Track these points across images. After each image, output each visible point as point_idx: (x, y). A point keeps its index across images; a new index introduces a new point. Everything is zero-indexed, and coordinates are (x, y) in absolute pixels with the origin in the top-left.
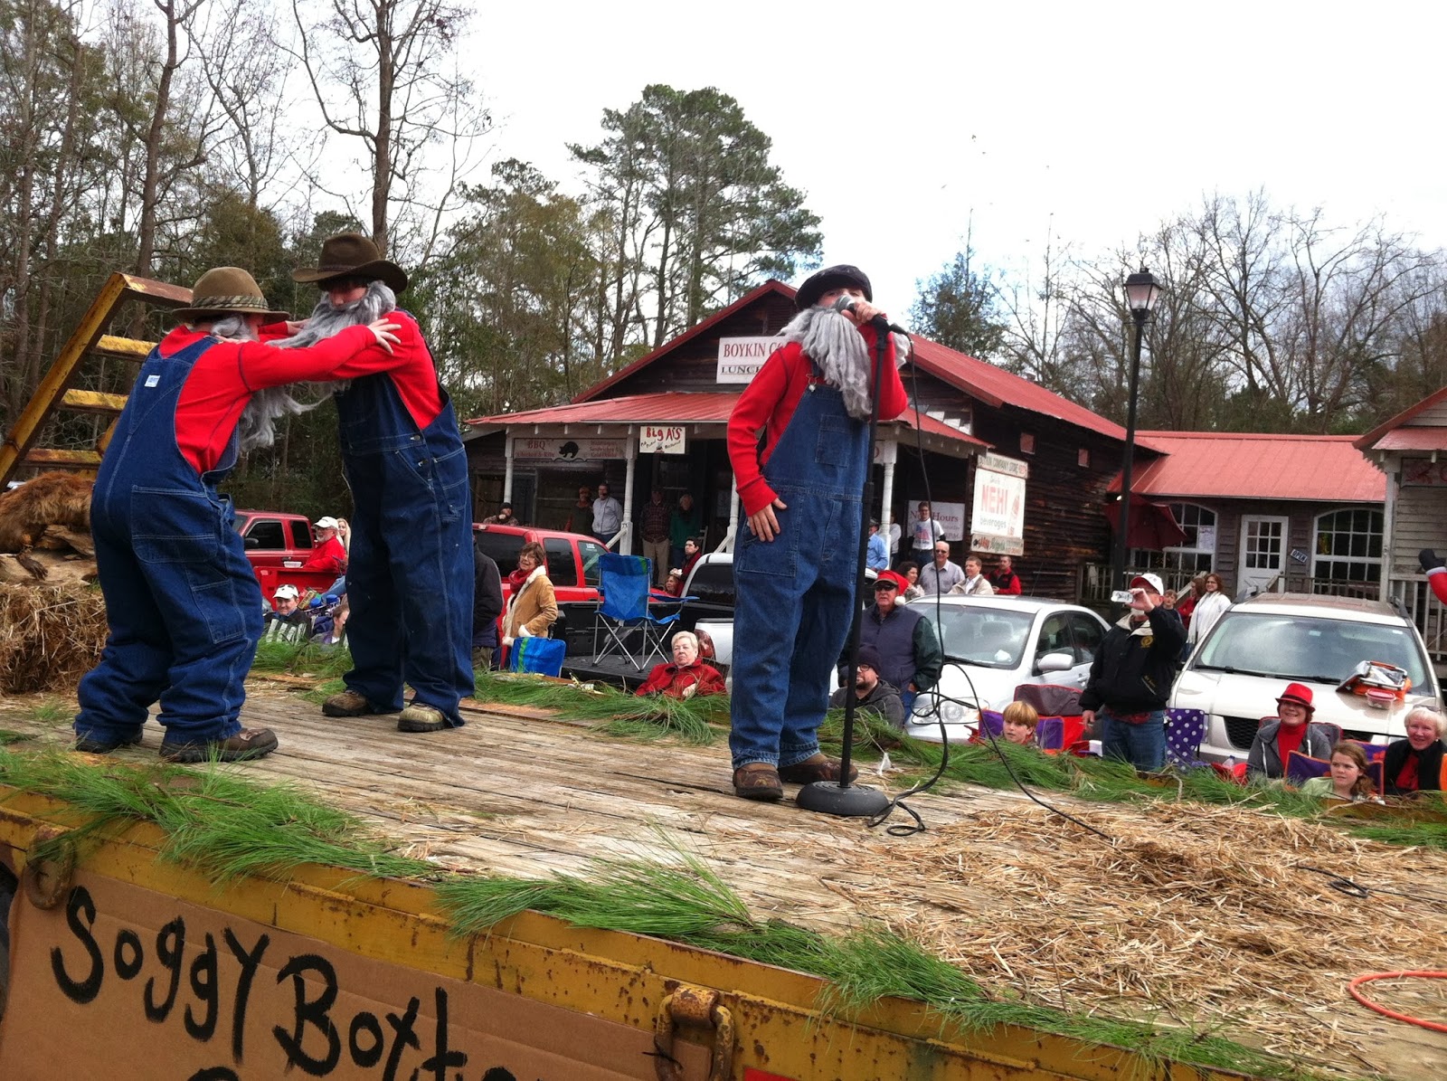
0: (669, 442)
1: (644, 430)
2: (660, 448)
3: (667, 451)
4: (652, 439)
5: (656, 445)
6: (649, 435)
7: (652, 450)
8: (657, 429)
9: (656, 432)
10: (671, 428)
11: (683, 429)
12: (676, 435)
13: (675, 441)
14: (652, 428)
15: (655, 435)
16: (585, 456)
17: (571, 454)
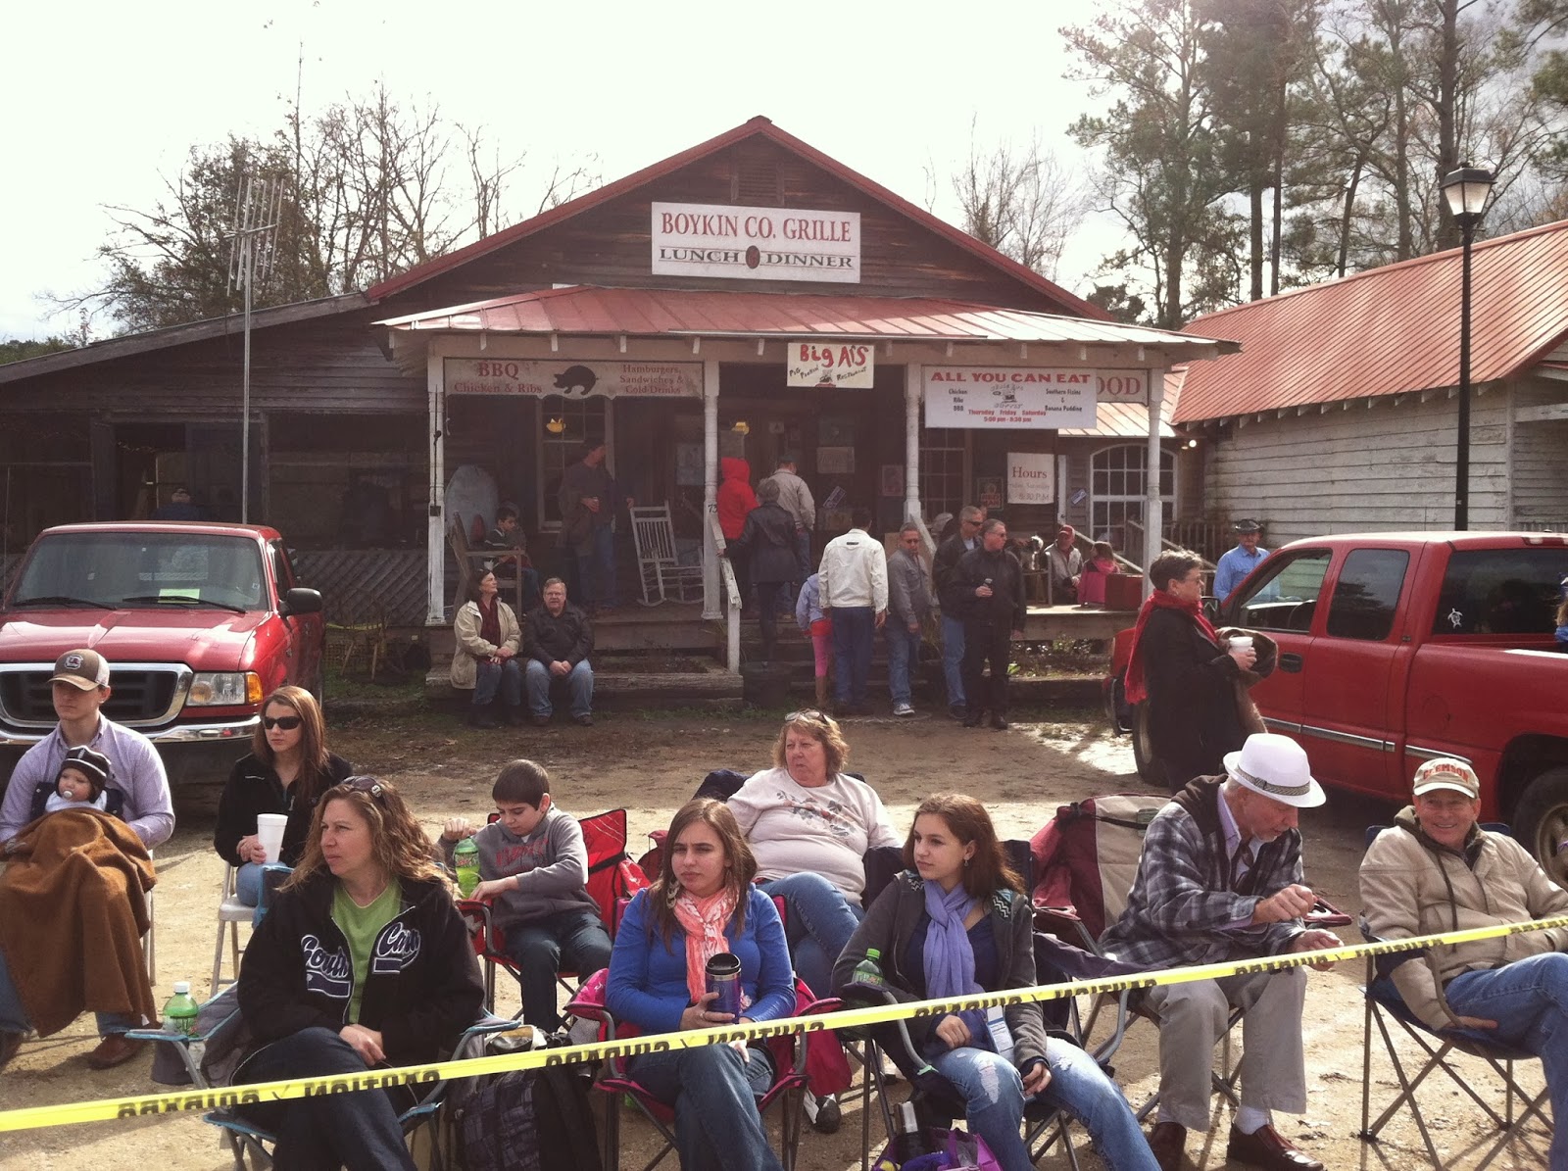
0: (844, 369)
1: (794, 350)
2: (827, 379)
3: (840, 384)
4: (811, 364)
5: (820, 374)
6: (804, 356)
7: (812, 381)
8: (820, 348)
9: (819, 353)
10: (849, 347)
11: (871, 348)
12: (858, 359)
13: (854, 368)
14: (810, 345)
15: (816, 358)
16: (611, 391)
17: (581, 388)
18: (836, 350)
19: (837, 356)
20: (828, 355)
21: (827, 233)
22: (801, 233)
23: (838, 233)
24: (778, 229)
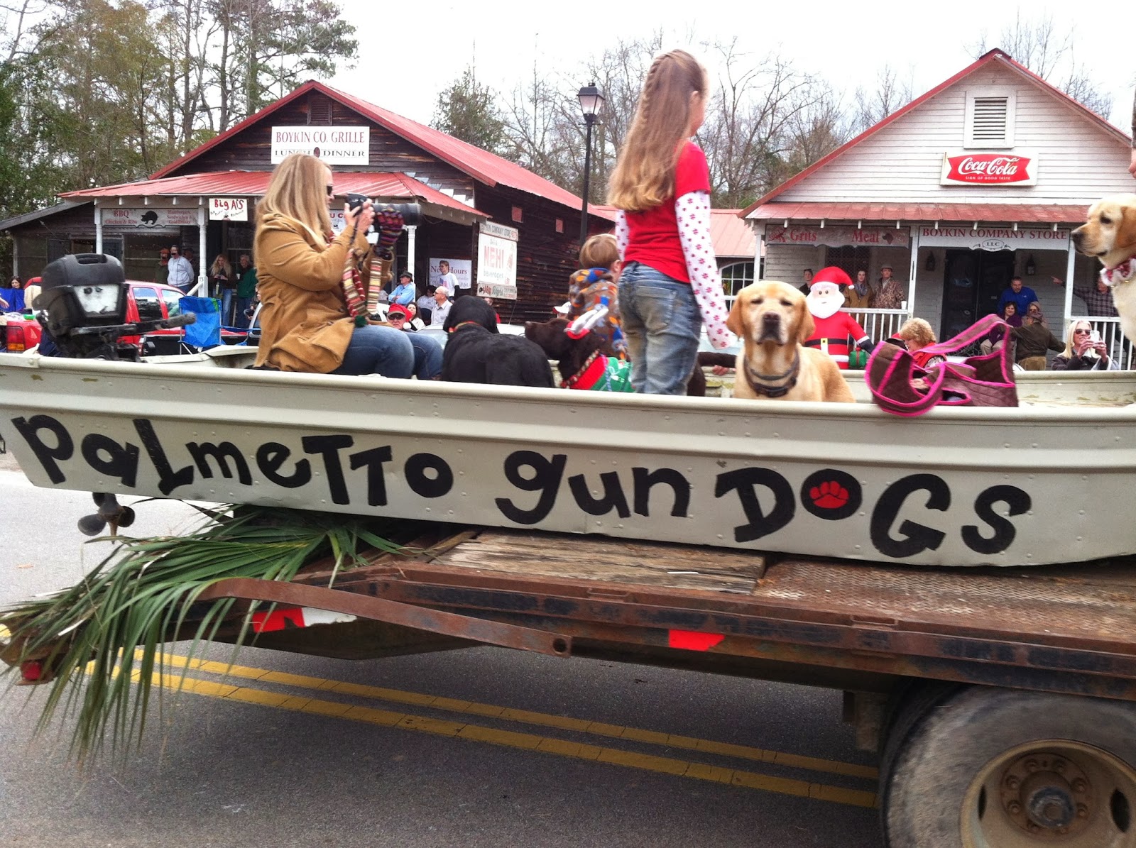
0: (234, 211)
1: (212, 201)
2: (226, 216)
3: (232, 219)
4: (219, 208)
5: (223, 214)
6: (216, 205)
7: (220, 217)
8: (223, 201)
9: (223, 204)
10: (235, 200)
11: (245, 201)
12: (240, 206)
13: (238, 211)
14: (218, 199)
15: (221, 206)
16: (163, 222)
17: (151, 222)
18: (230, 201)
19: (230, 205)
20: (226, 204)
21: (353, 138)
22: (340, 139)
23: (358, 139)
24: (329, 138)
